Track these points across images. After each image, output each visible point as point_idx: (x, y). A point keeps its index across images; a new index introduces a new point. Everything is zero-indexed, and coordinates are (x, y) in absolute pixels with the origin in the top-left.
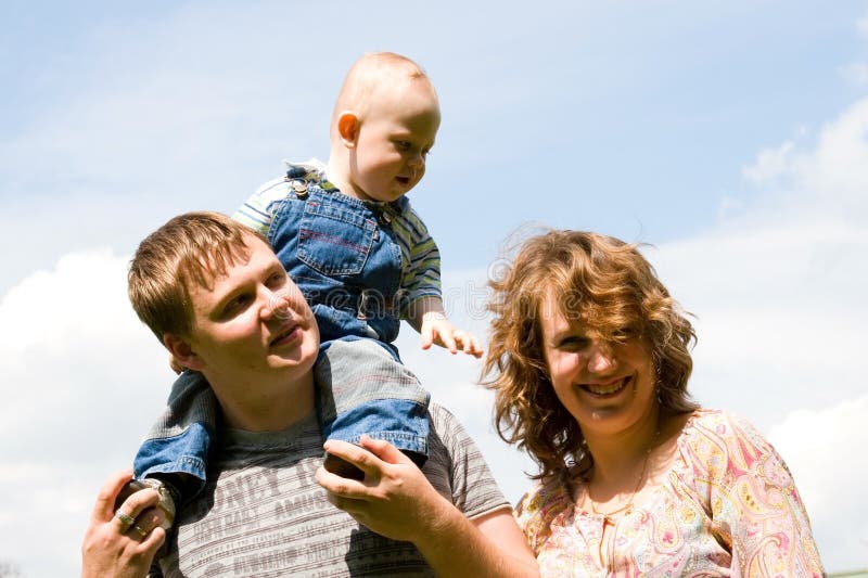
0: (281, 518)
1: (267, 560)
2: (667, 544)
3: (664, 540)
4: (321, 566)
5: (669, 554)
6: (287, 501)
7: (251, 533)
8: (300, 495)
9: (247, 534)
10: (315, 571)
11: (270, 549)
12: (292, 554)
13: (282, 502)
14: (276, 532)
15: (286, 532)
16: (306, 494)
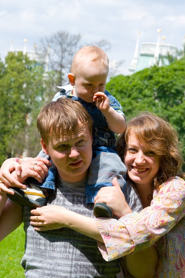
4: (70, 236)
16: (73, 208)
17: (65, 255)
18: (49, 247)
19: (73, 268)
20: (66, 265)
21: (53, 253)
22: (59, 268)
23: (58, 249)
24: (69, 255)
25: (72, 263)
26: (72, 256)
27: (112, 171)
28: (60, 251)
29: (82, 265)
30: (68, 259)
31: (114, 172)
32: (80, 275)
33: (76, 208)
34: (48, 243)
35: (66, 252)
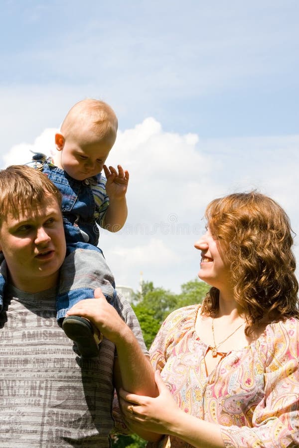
0: (24, 340)
1: (12, 362)
2: (247, 384)
3: (246, 382)
4: (39, 371)
5: (246, 391)
6: (29, 332)
7: (8, 345)
8: (36, 330)
9: (6, 345)
10: (35, 374)
11: (16, 357)
12: (26, 362)
13: (26, 332)
14: (20, 348)
15: (25, 349)
16: (39, 330)
17: (34, 399)
18: (7, 391)
19: (46, 418)
20: (35, 414)
21: (14, 399)
22: (23, 419)
23: (21, 392)
24: (39, 400)
25: (44, 411)
26: (45, 401)
27: (95, 273)
28: (25, 394)
29: (60, 413)
30: (39, 405)
31: (98, 274)
32: (56, 428)
33: (44, 330)
34: (5, 385)
35: (35, 395)
